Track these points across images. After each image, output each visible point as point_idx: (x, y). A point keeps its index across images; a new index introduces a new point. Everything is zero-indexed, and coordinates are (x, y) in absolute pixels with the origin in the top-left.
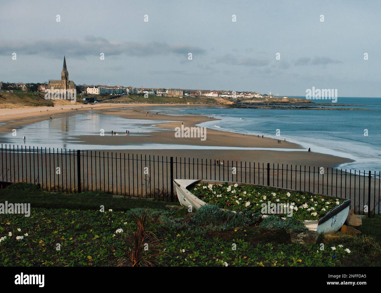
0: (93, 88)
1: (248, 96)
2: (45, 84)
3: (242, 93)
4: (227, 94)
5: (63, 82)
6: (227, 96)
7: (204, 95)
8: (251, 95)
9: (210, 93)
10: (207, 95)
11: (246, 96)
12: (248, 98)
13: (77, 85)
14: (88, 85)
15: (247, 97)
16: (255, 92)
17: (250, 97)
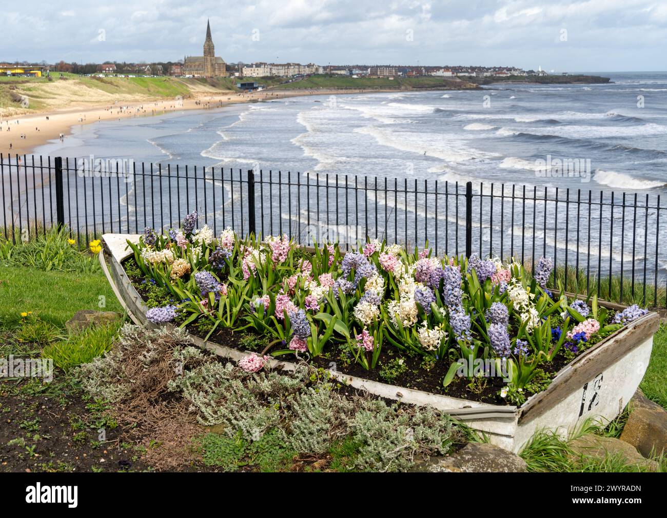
0: (252, 67)
1: (502, 73)
2: (179, 63)
3: (492, 70)
4: (468, 72)
5: (207, 59)
6: (467, 74)
7: (429, 73)
8: (506, 72)
9: (439, 71)
10: (433, 74)
11: (499, 74)
12: (502, 77)
13: (228, 64)
14: (246, 63)
15: (501, 75)
16: (513, 68)
17: (505, 75)
